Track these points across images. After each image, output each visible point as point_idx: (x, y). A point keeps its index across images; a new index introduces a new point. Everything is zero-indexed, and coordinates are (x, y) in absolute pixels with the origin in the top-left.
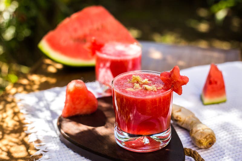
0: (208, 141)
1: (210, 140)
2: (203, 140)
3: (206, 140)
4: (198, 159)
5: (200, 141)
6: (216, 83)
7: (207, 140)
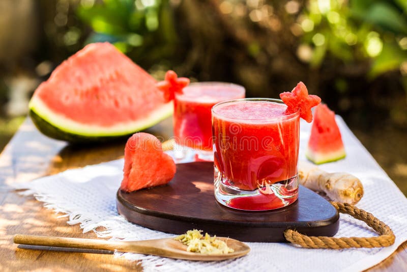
0: (356, 191)
1: (359, 189)
2: (350, 191)
3: (352, 189)
4: (354, 211)
5: (346, 191)
6: (328, 130)
7: (354, 190)
